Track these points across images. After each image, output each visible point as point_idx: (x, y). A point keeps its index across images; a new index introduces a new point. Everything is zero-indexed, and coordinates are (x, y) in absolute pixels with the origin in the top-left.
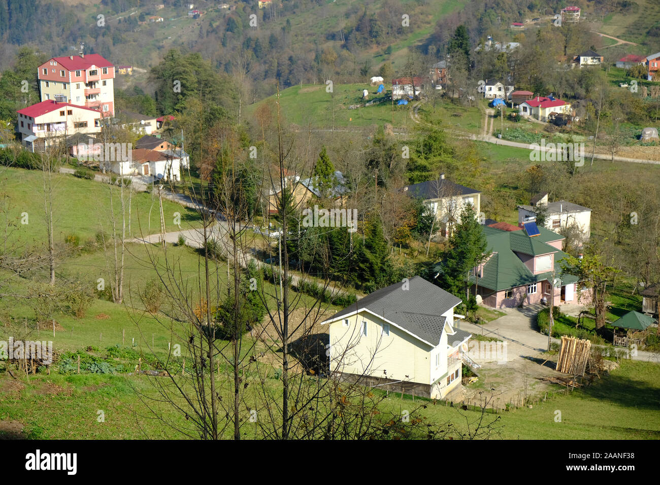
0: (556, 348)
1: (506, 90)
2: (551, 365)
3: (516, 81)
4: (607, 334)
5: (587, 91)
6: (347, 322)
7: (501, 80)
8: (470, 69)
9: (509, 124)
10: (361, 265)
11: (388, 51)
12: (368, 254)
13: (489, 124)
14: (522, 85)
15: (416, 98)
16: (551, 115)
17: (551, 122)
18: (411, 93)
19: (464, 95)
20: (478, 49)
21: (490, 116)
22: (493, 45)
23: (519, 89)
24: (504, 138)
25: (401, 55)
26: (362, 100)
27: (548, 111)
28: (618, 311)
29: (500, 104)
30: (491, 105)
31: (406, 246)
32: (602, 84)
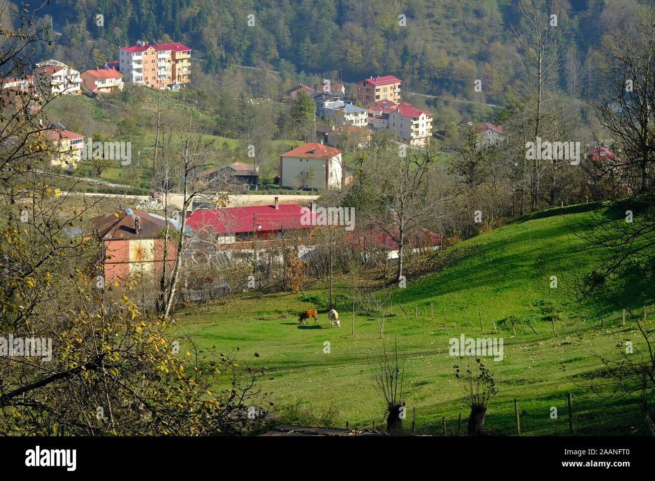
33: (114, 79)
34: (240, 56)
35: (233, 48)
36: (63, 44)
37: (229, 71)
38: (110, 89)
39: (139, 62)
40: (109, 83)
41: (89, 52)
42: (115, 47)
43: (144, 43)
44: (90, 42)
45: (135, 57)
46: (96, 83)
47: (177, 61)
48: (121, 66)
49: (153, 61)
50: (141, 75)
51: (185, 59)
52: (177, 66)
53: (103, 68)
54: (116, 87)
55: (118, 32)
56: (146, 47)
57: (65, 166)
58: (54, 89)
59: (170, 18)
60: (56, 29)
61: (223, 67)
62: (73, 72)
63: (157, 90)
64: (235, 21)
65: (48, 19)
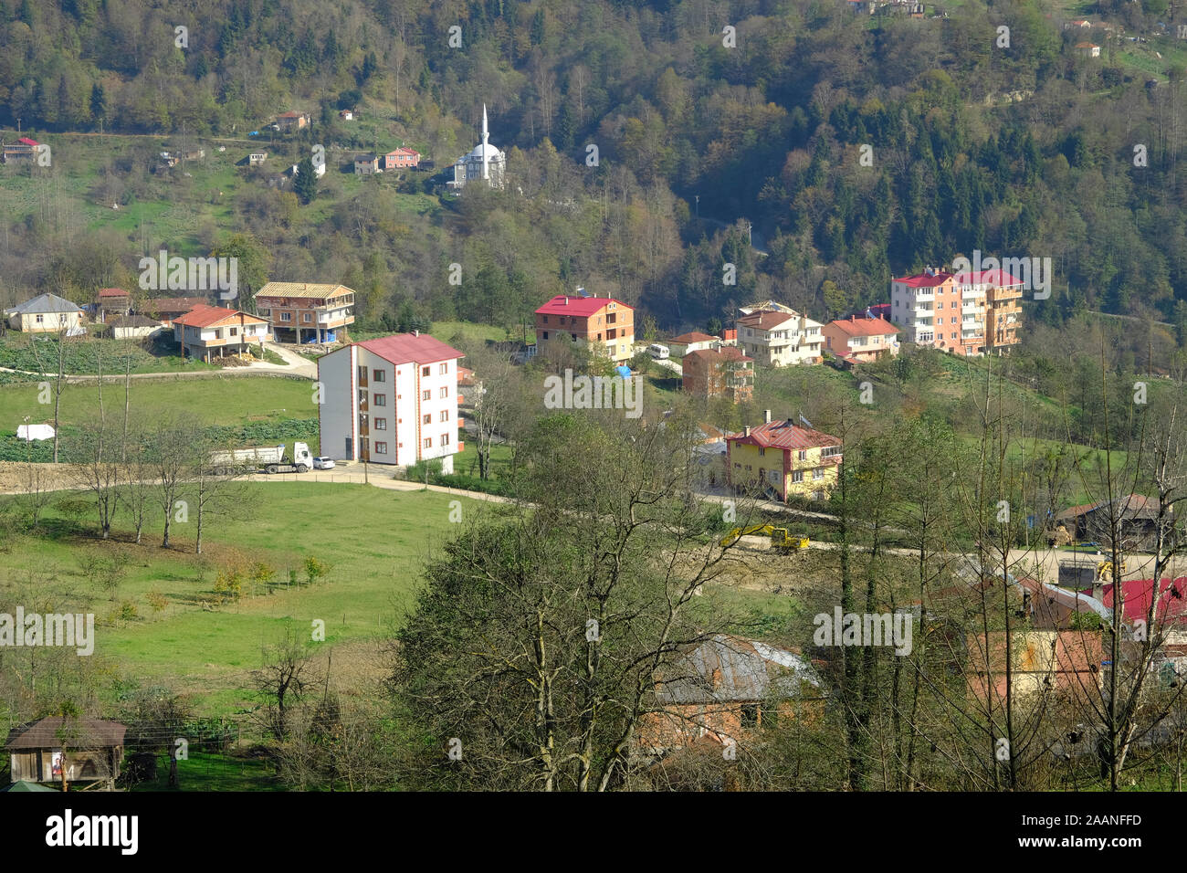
33: (882, 337)
34: (1098, 294)
35: (1084, 279)
36: (769, 273)
37: (1077, 322)
38: (874, 355)
39: (927, 306)
40: (874, 343)
41: (816, 287)
42: (864, 278)
43: (937, 270)
44: (818, 268)
45: (921, 297)
46: (850, 343)
47: (995, 304)
48: (894, 312)
49: (954, 304)
50: (930, 329)
51: (1012, 300)
52: (997, 313)
53: (862, 315)
54: (885, 352)
55: (871, 250)
56: (942, 278)
57: (810, 495)
58: (773, 356)
59: (967, 224)
60: (757, 245)
61: (1067, 315)
62: (809, 323)
63: (959, 358)
64: (1090, 229)
65: (744, 227)
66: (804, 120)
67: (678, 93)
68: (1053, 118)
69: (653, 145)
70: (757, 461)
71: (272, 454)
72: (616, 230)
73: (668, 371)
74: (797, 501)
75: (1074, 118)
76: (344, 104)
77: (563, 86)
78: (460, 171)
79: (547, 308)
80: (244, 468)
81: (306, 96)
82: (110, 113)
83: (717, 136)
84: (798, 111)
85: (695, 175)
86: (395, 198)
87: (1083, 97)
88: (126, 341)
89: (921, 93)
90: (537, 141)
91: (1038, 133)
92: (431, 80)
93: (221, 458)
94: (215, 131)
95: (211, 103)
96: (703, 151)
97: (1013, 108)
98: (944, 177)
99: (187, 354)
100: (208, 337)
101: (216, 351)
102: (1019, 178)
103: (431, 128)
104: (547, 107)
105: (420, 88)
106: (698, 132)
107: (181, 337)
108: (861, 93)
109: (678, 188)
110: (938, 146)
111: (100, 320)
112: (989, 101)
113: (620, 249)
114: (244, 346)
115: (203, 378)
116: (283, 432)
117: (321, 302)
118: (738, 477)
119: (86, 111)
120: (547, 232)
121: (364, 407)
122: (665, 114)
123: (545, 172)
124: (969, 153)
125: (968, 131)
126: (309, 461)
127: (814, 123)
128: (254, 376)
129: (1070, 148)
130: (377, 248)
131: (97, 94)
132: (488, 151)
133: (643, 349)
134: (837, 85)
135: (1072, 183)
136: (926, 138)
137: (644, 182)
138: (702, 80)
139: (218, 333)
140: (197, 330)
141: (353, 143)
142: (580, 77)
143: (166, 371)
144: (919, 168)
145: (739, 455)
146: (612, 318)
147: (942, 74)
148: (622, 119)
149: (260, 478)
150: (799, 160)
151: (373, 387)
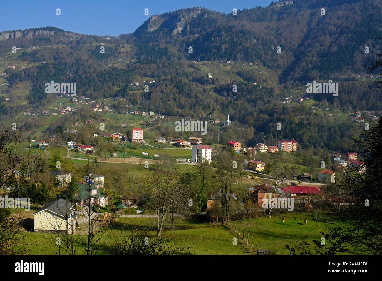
0: (101, 216)
1: (74, 143)
2: (100, 221)
3: (76, 141)
4: (114, 211)
5: (97, 143)
6: (40, 214)
7: (72, 141)
8: (63, 137)
9: (75, 153)
10: (39, 196)
11: (34, 132)
12: (41, 193)
13: (69, 153)
14: (78, 142)
15: (47, 146)
16: (87, 150)
17: (87, 152)
18: (45, 144)
19: (61, 145)
20: (65, 132)
21: (70, 151)
22: (69, 131)
23: (77, 143)
24: (74, 157)
25: (39, 133)
26: (29, 147)
27: (86, 149)
28: (116, 204)
29: (72, 147)
30: (70, 148)
31: (51, 190)
32: (101, 141)
34: (313, 145)
35: (311, 142)
36: (266, 139)
37: (309, 149)
39: (283, 145)
40: (275, 150)
44: (273, 139)
45: (282, 144)
46: (272, 150)
48: (279, 145)
49: (287, 145)
50: (283, 148)
51: (296, 145)
52: (294, 146)
53: (274, 146)
54: (277, 151)
55: (280, 137)
56: (285, 141)
57: (260, 171)
58: (260, 151)
59: (294, 134)
60: (264, 135)
61: (308, 147)
62: (266, 146)
63: (288, 152)
64: (312, 136)
65: (263, 133)
66: (272, 119)
67: (255, 114)
68: (307, 120)
69: (251, 121)
70: (252, 165)
71: (185, 160)
72: (245, 132)
73: (245, 152)
74: (258, 171)
75: (310, 120)
76: (210, 114)
77: (240, 113)
78: (225, 123)
79: (229, 143)
80: (180, 162)
81: (205, 113)
82: (179, 114)
83: (261, 120)
84: (272, 117)
85: (257, 125)
86: (216, 127)
87: (312, 117)
88: (171, 144)
89: (289, 116)
90: (235, 120)
91: (305, 122)
92: (222, 111)
93: (178, 160)
94: (193, 117)
95: (192, 113)
96: (258, 122)
97: (302, 118)
98: (291, 127)
99: (178, 146)
100: (181, 144)
101: (182, 146)
102: (302, 128)
103: (221, 118)
104: (237, 115)
105: (221, 112)
106: (258, 119)
107: (178, 144)
108: (280, 115)
109: (254, 127)
110: (291, 123)
111: (168, 141)
112: (299, 117)
113: (246, 135)
114: (186, 146)
115: (180, 150)
116: (186, 158)
117: (197, 140)
118: (250, 167)
119: (176, 113)
120: (236, 132)
121: (198, 154)
122: (253, 117)
123: (236, 124)
124: (295, 124)
125: (295, 121)
126: (190, 162)
127: (274, 119)
128: (187, 150)
129: (310, 124)
130: (212, 134)
131: (177, 111)
132: (229, 121)
133: (242, 149)
134: (277, 114)
135: (310, 129)
136: (289, 122)
137: (250, 126)
138: (259, 113)
139: (183, 144)
140: (180, 143)
141: (211, 119)
142: (242, 112)
143: (175, 148)
144: (288, 126)
145: (250, 164)
146: (237, 144)
147: (292, 113)
148: (247, 117)
149: (183, 163)
150: (271, 124)
151: (199, 152)
